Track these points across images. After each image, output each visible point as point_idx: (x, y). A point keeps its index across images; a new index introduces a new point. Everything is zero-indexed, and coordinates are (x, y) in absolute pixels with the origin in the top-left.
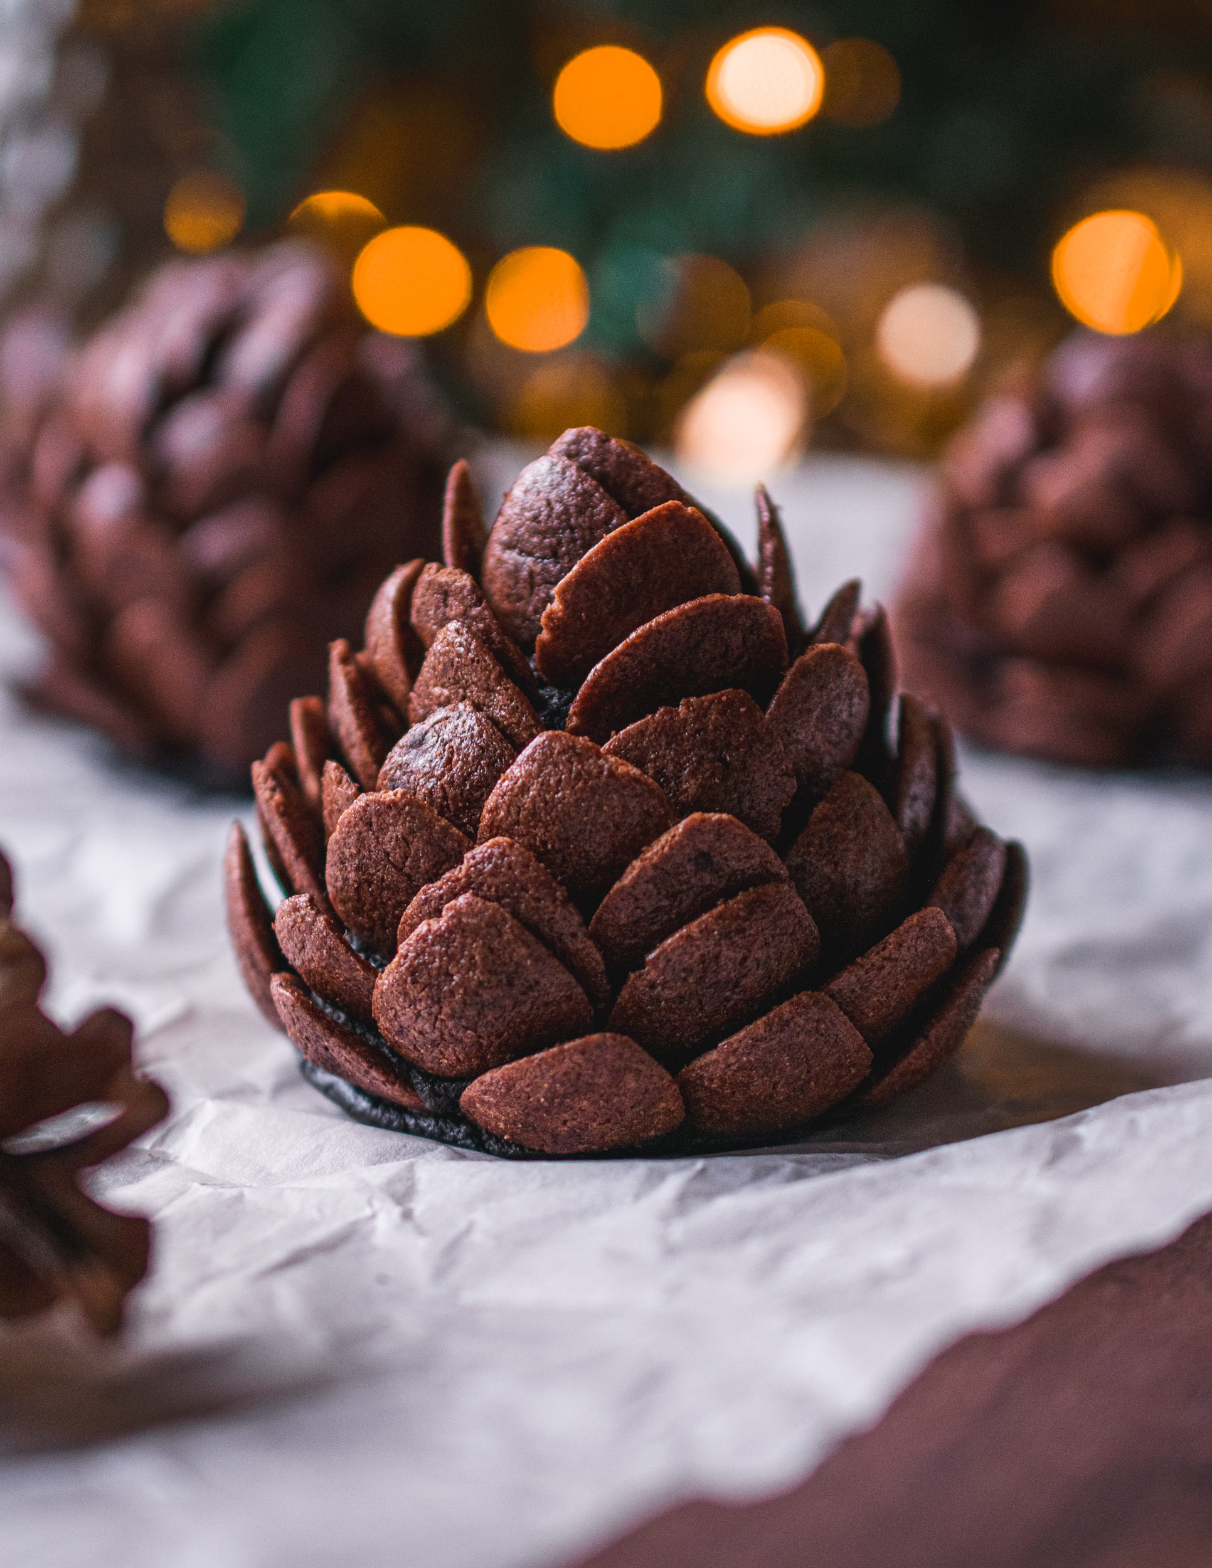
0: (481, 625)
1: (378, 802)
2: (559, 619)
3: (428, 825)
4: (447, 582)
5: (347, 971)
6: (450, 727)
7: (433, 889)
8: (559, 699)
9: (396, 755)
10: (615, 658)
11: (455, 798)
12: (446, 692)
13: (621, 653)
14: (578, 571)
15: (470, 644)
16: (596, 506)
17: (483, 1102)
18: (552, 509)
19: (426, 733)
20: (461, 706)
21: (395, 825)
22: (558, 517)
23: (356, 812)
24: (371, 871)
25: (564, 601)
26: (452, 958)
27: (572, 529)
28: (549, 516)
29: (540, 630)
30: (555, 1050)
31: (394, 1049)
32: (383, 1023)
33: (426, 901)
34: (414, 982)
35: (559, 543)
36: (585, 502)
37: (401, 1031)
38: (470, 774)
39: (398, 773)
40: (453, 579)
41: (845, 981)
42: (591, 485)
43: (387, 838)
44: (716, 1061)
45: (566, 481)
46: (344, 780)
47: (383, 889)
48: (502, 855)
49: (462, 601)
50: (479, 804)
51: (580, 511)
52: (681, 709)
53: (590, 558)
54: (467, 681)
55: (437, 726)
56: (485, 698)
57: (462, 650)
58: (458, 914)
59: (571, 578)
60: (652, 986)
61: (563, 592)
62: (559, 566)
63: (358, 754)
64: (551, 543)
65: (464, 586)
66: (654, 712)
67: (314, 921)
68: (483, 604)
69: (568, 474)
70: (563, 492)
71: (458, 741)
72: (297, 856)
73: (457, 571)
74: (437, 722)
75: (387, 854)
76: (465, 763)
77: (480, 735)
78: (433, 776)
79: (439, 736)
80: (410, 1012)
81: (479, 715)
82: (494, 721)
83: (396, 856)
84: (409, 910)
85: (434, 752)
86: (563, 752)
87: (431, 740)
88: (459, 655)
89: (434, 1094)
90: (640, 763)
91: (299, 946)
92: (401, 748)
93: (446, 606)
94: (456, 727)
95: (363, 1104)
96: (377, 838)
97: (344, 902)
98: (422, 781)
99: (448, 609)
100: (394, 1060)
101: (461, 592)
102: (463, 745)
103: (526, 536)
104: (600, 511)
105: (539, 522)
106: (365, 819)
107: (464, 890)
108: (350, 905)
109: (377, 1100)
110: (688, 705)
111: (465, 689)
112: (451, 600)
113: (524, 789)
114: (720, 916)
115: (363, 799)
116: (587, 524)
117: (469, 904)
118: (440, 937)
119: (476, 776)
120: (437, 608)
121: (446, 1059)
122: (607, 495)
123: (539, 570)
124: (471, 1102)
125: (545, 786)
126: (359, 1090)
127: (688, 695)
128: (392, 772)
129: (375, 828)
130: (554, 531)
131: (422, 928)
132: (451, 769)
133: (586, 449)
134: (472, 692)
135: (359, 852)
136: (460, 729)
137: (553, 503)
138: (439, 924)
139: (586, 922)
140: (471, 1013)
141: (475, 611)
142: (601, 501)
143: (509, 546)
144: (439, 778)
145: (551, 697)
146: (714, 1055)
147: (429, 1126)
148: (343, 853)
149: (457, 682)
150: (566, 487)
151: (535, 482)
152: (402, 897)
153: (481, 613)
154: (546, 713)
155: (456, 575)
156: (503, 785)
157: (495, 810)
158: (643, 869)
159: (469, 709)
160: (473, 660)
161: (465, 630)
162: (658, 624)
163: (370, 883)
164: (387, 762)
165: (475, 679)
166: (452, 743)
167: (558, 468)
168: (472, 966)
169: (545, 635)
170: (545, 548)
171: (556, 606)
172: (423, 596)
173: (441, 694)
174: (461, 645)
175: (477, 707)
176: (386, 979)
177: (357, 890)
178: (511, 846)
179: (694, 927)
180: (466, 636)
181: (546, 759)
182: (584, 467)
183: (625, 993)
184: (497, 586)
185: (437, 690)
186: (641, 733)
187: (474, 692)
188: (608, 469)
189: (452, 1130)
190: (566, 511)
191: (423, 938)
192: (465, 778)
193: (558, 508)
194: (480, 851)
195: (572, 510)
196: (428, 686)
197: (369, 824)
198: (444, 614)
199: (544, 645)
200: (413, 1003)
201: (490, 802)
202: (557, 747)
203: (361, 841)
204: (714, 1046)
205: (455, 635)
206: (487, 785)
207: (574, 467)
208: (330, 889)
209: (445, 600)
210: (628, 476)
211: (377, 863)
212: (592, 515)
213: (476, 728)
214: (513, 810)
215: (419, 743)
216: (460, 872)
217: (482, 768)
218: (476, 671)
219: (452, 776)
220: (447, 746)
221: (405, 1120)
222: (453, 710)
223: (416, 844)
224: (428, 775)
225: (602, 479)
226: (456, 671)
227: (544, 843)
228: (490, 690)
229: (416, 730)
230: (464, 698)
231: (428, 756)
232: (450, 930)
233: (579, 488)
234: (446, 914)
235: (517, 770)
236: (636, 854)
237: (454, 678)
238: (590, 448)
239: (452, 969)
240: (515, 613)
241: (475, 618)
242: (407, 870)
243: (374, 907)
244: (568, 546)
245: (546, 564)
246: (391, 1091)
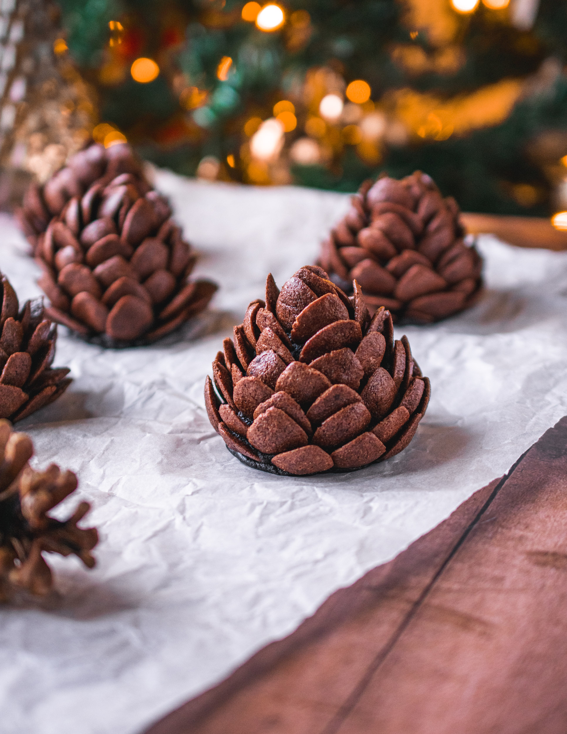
0: (276, 328)
1: (248, 380)
2: (297, 326)
3: (262, 387)
4: (266, 315)
5: (240, 425)
6: (267, 357)
7: (264, 404)
8: (298, 348)
9: (252, 364)
10: (313, 339)
11: (269, 378)
12: (266, 346)
13: (315, 338)
14: (302, 314)
15: (272, 335)
16: (308, 293)
17: (277, 462)
18: (295, 293)
19: (261, 358)
20: (270, 351)
21: (252, 386)
22: (297, 296)
23: (241, 382)
24: (246, 398)
25: (299, 321)
26: (269, 425)
27: (301, 300)
28: (294, 295)
29: (292, 329)
30: (297, 450)
31: (253, 446)
32: (250, 440)
33: (262, 408)
34: (258, 431)
35: (297, 303)
36: (305, 292)
37: (255, 443)
38: (273, 371)
39: (253, 369)
40: (268, 314)
41: (377, 428)
42: (306, 287)
43: (250, 390)
44: (341, 451)
45: (299, 285)
46: (238, 371)
47: (249, 403)
48: (282, 396)
49: (270, 321)
50: (276, 379)
51: (303, 294)
52: (331, 354)
53: (306, 310)
54: (272, 344)
55: (264, 357)
56: (277, 349)
57: (270, 336)
58: (270, 413)
60: (324, 431)
61: (298, 319)
62: (297, 309)
63: (242, 361)
64: (295, 303)
65: (271, 317)
66: (324, 355)
67: (230, 413)
68: (276, 322)
69: (299, 283)
70: (298, 289)
71: (269, 362)
72: (225, 390)
73: (269, 312)
74: (264, 356)
75: (250, 394)
76: (272, 368)
77: (276, 360)
78: (263, 371)
79: (264, 360)
80: (257, 438)
81: (275, 354)
82: (279, 355)
83: (253, 395)
84: (256, 410)
85: (263, 364)
86: (299, 367)
87: (262, 361)
88: (270, 338)
89: (264, 458)
90: (320, 370)
91: (226, 418)
92: (254, 362)
93: (266, 321)
94: (269, 358)
95: (245, 459)
96: (247, 389)
97: (239, 405)
98: (260, 373)
99: (266, 322)
100: (253, 449)
101: (270, 318)
102: (271, 363)
103: (288, 300)
104: (309, 295)
105: (292, 297)
106: (244, 384)
107: (272, 406)
108: (240, 406)
109: (248, 458)
110: (333, 353)
111: (271, 346)
112: (267, 320)
113: (288, 377)
114: (343, 412)
115: (243, 379)
116: (305, 298)
117: (273, 410)
118: (265, 419)
119: (275, 372)
120: (263, 322)
121: (268, 450)
122: (311, 290)
123: (292, 310)
124: (275, 461)
125: (294, 377)
126: (243, 455)
127: (333, 350)
128: (251, 369)
129: (247, 386)
130: (296, 300)
131: (260, 416)
132: (268, 370)
133: (305, 275)
134: (273, 347)
135: (243, 392)
136: (270, 358)
137: (296, 292)
138: (266, 415)
139: (305, 414)
140: (274, 439)
141: (274, 324)
142: (309, 292)
143: (283, 302)
144: (265, 372)
145: (296, 347)
146: (341, 449)
147: (263, 466)
148: (238, 392)
149: (269, 344)
150: (299, 287)
151: (291, 285)
152: (255, 405)
154: (293, 352)
155: (268, 313)
156: (282, 376)
157: (280, 382)
158: (321, 400)
159: (273, 352)
160: (273, 339)
161: (271, 331)
162: (325, 330)
163: (246, 401)
164: (250, 365)
165: (274, 344)
166: (268, 362)
167: (297, 282)
168: (274, 426)
169: (293, 330)
170: (293, 304)
171: (296, 322)
172: (259, 317)
173: (264, 347)
175: (275, 352)
176: (251, 429)
177: (242, 402)
178: (285, 394)
179: (335, 416)
181: (294, 369)
182: (304, 281)
183: (316, 433)
184: (280, 313)
185: (264, 345)
186: (320, 361)
187: (274, 347)
188: (311, 281)
189: (269, 467)
190: (299, 294)
191: (261, 419)
192: (272, 372)
193: (297, 293)
194: (276, 395)
195: (301, 294)
196: (261, 344)
197: (245, 386)
198: (265, 324)
199: (293, 333)
200: (258, 436)
201: (279, 380)
202: (297, 366)
203: (243, 390)
204: (341, 447)
205: (268, 332)
206: (278, 374)
207: (301, 281)
208: (234, 401)
209: (265, 320)
210: (317, 283)
211: (248, 396)
212: (307, 296)
213: (275, 358)
214: (285, 383)
215: (259, 361)
216: (270, 400)
217: (276, 370)
218: (274, 342)
219: (268, 372)
220: (266, 363)
221: (256, 464)
222: (268, 352)
223: (259, 392)
224: (261, 371)
225: (309, 284)
226: (269, 341)
227: (294, 392)
228: (278, 347)
229: (258, 357)
230: (271, 349)
231: (261, 365)
232: (268, 417)
233: (303, 288)
234: (267, 412)
235: (286, 372)
236: (319, 395)
237: (268, 343)
238: (306, 275)
239: (269, 427)
240: (285, 321)
241: (274, 326)
242: (256, 398)
243: (247, 407)
244: (300, 304)
245: (294, 309)
246: (253, 458)
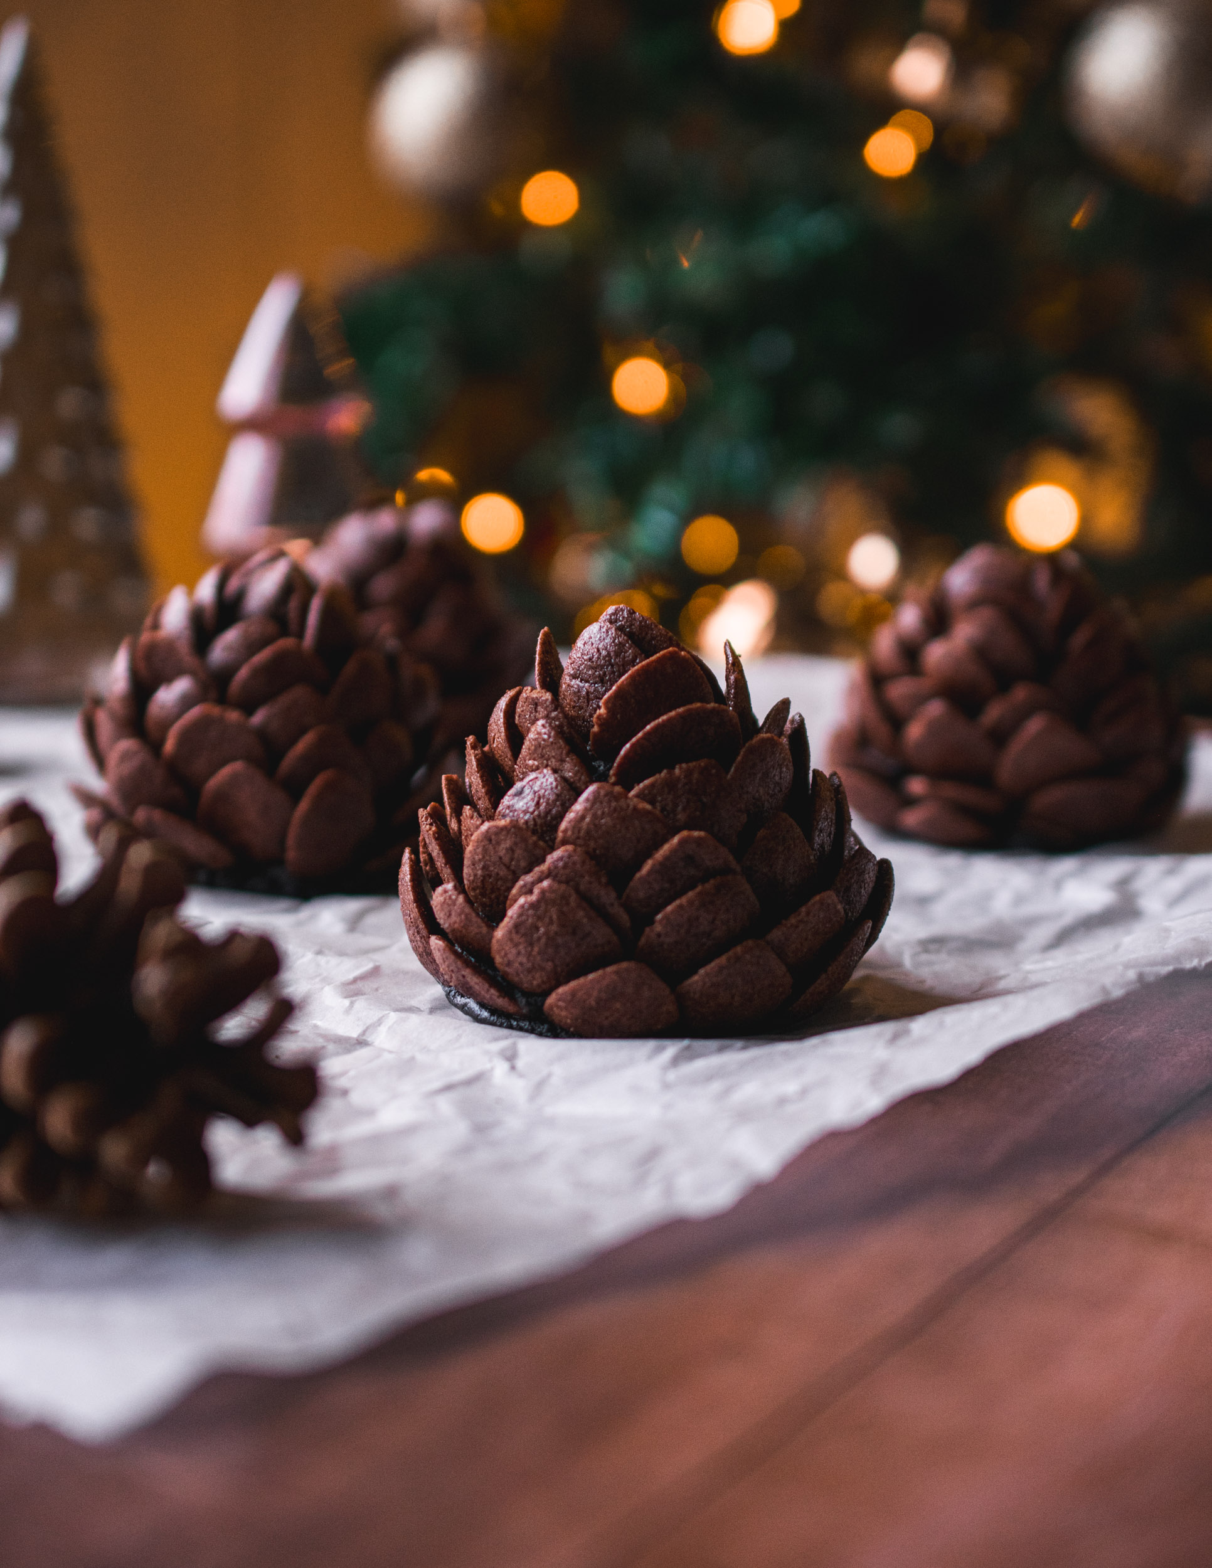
0: (557, 723)
1: (497, 827)
2: (604, 719)
3: (525, 840)
4: (537, 697)
5: (477, 927)
6: (538, 783)
7: (528, 878)
8: (604, 767)
9: (506, 801)
10: (638, 741)
11: (541, 825)
12: (536, 763)
13: (641, 738)
14: (615, 690)
15: (550, 733)
16: (627, 652)
17: (558, 1007)
18: (600, 654)
19: (524, 787)
20: (545, 771)
21: (505, 840)
22: (604, 658)
23: (482, 833)
24: (492, 869)
25: (607, 708)
26: (539, 918)
27: (612, 666)
28: (598, 658)
29: (593, 726)
30: (600, 972)
31: (505, 976)
32: (498, 960)
33: (525, 886)
34: (517, 932)
35: (605, 673)
36: (620, 649)
37: (509, 964)
38: (550, 810)
39: (508, 811)
40: (540, 696)
41: (776, 935)
42: (624, 639)
43: (501, 848)
44: (697, 982)
45: (609, 637)
46: (475, 817)
47: (498, 880)
48: (570, 857)
49: (546, 709)
50: (555, 828)
51: (617, 654)
52: (677, 771)
53: (623, 682)
54: (549, 756)
55: (531, 783)
56: (560, 765)
57: (546, 737)
58: (543, 892)
59: (611, 694)
60: (659, 935)
61: (606, 703)
62: (604, 688)
63: (482, 804)
64: (600, 674)
65: (547, 700)
66: (660, 772)
67: (456, 899)
68: (559, 710)
69: (610, 633)
70: (607, 644)
71: (543, 791)
72: (446, 865)
73: (543, 691)
74: (531, 781)
75: (501, 858)
76: (548, 803)
77: (556, 787)
78: (528, 812)
79: (532, 788)
80: (514, 951)
81: (556, 775)
82: (564, 779)
83: (506, 860)
84: (514, 891)
85: (529, 797)
86: (606, 795)
87: (527, 791)
88: (544, 740)
89: (528, 1003)
90: (652, 802)
91: (448, 914)
92: (509, 796)
93: (536, 712)
94: (542, 783)
95: (485, 1014)
96: (494, 848)
97: (474, 889)
98: (521, 815)
99: (538, 714)
100: (505, 984)
101: (545, 703)
102: (547, 793)
103: (585, 671)
104: (629, 655)
105: (593, 662)
106: (488, 837)
107: (547, 877)
108: (478, 891)
109: (493, 1011)
110: (681, 768)
111: (547, 760)
112: (539, 708)
113: (583, 817)
114: (700, 893)
115: (486, 826)
116: (621, 663)
117: (550, 886)
118: (533, 906)
119: (554, 811)
120: (531, 713)
121: (536, 981)
122: (633, 646)
123: (592, 691)
124: (551, 1007)
125: (595, 816)
126: (482, 1005)
127: (680, 762)
128: (504, 811)
129: (494, 842)
130: (602, 667)
131: (522, 900)
132: (538, 808)
133: (621, 619)
134: (552, 762)
135: (484, 857)
136: (544, 784)
137: (601, 650)
138: (533, 898)
139: (619, 897)
140: (550, 951)
141: (554, 714)
142: (630, 649)
143: (574, 677)
144: (532, 813)
145: (599, 766)
146: (696, 978)
147: (525, 1025)
148: (474, 859)
149: (542, 756)
150: (608, 640)
151: (591, 638)
152: (509, 885)
153: (557, 715)
154: (596, 775)
155: (542, 693)
156: (571, 816)
157: (565, 831)
158: (654, 865)
159: (550, 772)
160: (552, 743)
161: (547, 725)
162: (663, 721)
163: (490, 876)
164: (500, 805)
165: (553, 754)
166: (540, 792)
167: (604, 630)
168: (551, 922)
169: (596, 729)
170: (596, 677)
171: (602, 711)
172: (522, 706)
173: (534, 764)
174: (545, 734)
175: (555, 771)
176: (499, 933)
177: (482, 881)
178: (575, 850)
179: (683, 900)
180: (548, 728)
181: (595, 799)
182: (620, 629)
183: (643, 940)
184: (567, 701)
185: (531, 762)
186: (652, 785)
187: (553, 762)
188: (634, 630)
189: (539, 1027)
190: (609, 654)
191: (522, 906)
192: (548, 812)
193: (604, 653)
194: (557, 854)
195: (612, 654)
196: (525, 761)
197: (490, 840)
198: (535, 717)
199: (595, 734)
200: (516, 945)
201: (563, 825)
202: (602, 792)
203: (485, 851)
204: (696, 972)
205: (542, 728)
206: (561, 816)
207: (614, 629)
208: (466, 882)
209: (536, 708)
210: (647, 634)
211: (494, 864)
212: (624, 657)
213: (554, 783)
214: (576, 831)
215: (520, 793)
216: (544, 867)
217: (558, 807)
218: (554, 749)
219: (540, 812)
220: (537, 794)
221: (510, 1022)
222: (540, 773)
223: (519, 852)
224: (525, 812)
225: (631, 636)
226: (542, 749)
227: (595, 850)
228: (562, 761)
229: (518, 785)
230: (547, 766)
231: (525, 801)
232: (539, 901)
233: (616, 641)
234: (536, 891)
235: (579, 806)
236: (649, 855)
237: (541, 754)
238: (623, 618)
239: (540, 924)
240: (578, 717)
241: (553, 719)
242: (512, 868)
243: (492, 891)
244: (610, 676)
245: (597, 687)
246: (501, 1002)
